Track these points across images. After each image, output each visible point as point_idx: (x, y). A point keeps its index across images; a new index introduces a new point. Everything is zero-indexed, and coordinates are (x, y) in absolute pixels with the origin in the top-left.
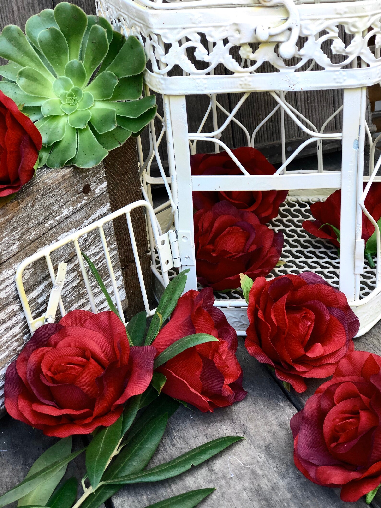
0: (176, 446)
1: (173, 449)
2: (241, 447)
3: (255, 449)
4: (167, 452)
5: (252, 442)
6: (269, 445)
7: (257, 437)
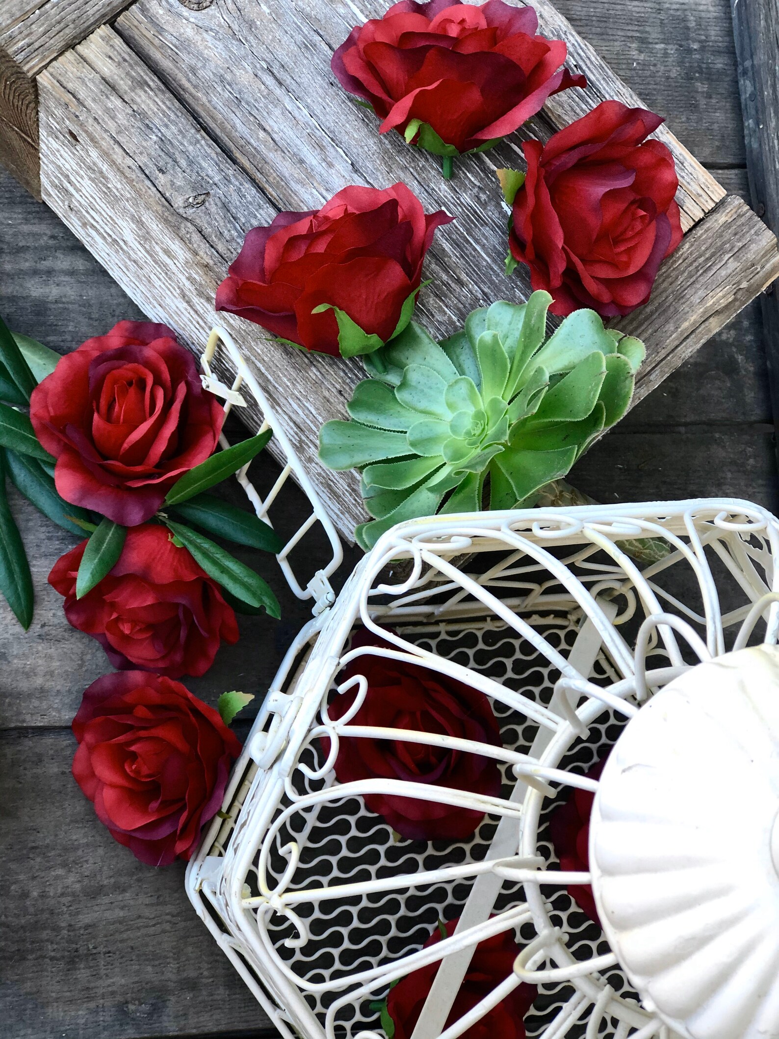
0: (46, 541)
1: (42, 536)
2: (14, 621)
3: (5, 639)
4: (41, 526)
5: (19, 638)
6: (6, 660)
7: (25, 649)
